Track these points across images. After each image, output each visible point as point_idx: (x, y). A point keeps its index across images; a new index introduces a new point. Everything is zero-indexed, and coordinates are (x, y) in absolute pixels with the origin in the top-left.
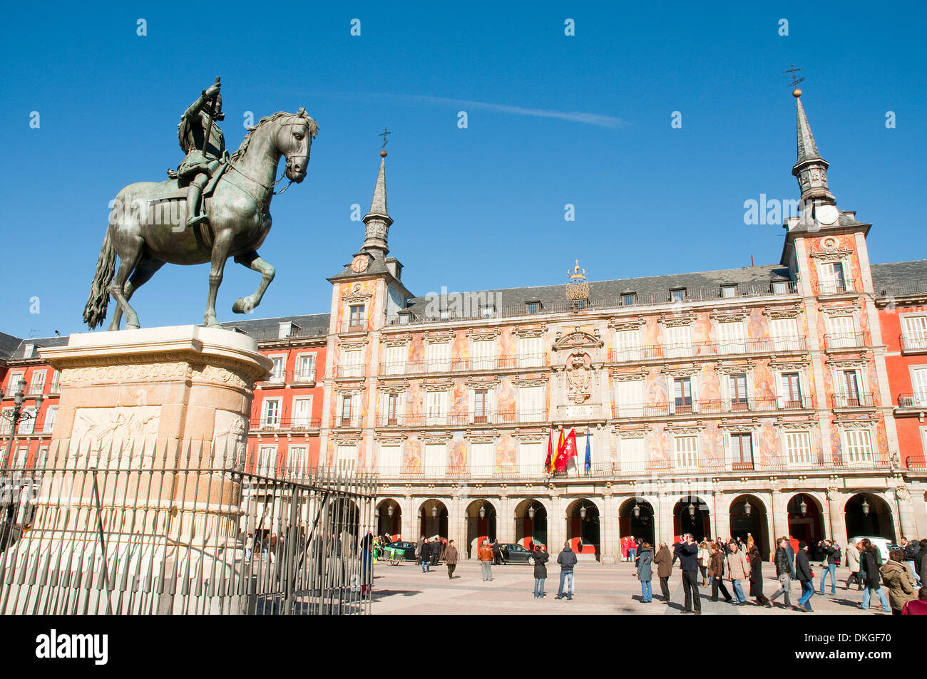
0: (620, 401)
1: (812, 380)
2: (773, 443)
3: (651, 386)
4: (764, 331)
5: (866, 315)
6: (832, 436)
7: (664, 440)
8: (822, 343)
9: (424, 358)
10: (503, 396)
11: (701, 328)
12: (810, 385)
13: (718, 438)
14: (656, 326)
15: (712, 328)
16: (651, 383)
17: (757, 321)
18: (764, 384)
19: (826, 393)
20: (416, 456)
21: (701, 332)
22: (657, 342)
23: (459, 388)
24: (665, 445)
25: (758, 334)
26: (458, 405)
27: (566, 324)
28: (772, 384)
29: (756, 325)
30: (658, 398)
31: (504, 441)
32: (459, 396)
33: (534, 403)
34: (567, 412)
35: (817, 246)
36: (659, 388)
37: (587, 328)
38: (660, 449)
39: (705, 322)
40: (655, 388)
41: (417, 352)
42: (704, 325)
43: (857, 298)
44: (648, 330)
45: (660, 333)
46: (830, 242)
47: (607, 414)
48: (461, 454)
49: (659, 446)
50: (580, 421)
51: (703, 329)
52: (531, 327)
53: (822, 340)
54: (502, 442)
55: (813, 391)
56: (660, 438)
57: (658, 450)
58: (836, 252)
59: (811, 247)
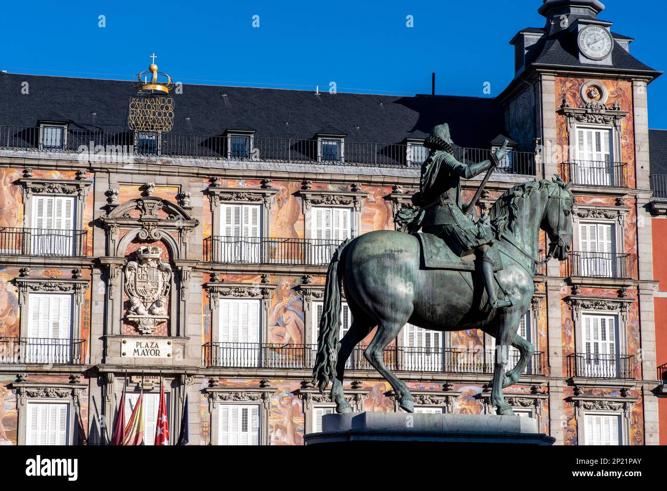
0: (222, 335)
1: (544, 326)
3: (278, 313)
5: (635, 226)
6: (567, 422)
8: (565, 266)
11: (371, 215)
12: (541, 335)
14: (295, 202)
16: (280, 305)
19: (563, 351)
21: (373, 223)
22: (294, 232)
24: (299, 421)
27: (128, 178)
30: (290, 335)
33: (56, 325)
34: (125, 348)
35: (574, 95)
36: (291, 317)
37: (167, 190)
38: (289, 427)
39: (379, 206)
40: (285, 317)
42: (377, 211)
43: (623, 195)
44: (280, 208)
45: (301, 217)
46: (596, 94)
47: (195, 356)
50: (151, 368)
51: (375, 218)
52: (56, 175)
55: (544, 345)
56: (289, 407)
57: (284, 430)
58: (603, 111)
59: (565, 95)
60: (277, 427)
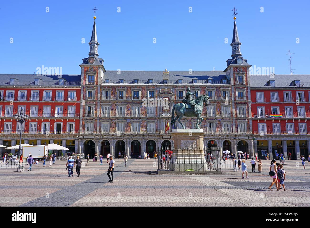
1: (232, 109)
2: (220, 126)
4: (219, 94)
5: (247, 91)
6: (236, 125)
7: (190, 124)
8: (235, 99)
9: (116, 95)
10: (143, 109)
11: (202, 92)
13: (205, 124)
15: (205, 92)
17: (218, 91)
18: (219, 109)
19: (235, 113)
20: (115, 126)
23: (128, 106)
24: (191, 125)
25: (218, 95)
26: (128, 111)
27: (162, 88)
28: (221, 109)
29: (218, 92)
31: (143, 122)
32: (128, 108)
33: (152, 111)
34: (163, 115)
35: (236, 70)
37: (169, 89)
39: (203, 90)
41: (114, 93)
42: (203, 91)
43: (245, 86)
46: (240, 70)
48: (129, 126)
49: (189, 125)
51: (203, 92)
52: (151, 88)
53: (235, 98)
54: (142, 123)
55: (232, 112)
58: (241, 73)
59: (235, 70)
60: (187, 126)
